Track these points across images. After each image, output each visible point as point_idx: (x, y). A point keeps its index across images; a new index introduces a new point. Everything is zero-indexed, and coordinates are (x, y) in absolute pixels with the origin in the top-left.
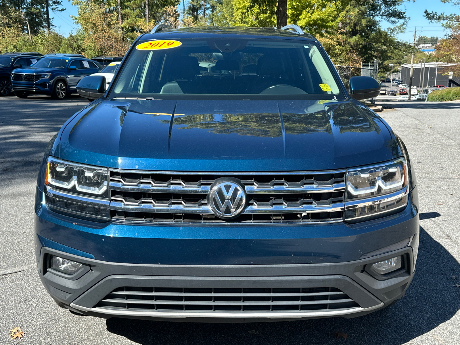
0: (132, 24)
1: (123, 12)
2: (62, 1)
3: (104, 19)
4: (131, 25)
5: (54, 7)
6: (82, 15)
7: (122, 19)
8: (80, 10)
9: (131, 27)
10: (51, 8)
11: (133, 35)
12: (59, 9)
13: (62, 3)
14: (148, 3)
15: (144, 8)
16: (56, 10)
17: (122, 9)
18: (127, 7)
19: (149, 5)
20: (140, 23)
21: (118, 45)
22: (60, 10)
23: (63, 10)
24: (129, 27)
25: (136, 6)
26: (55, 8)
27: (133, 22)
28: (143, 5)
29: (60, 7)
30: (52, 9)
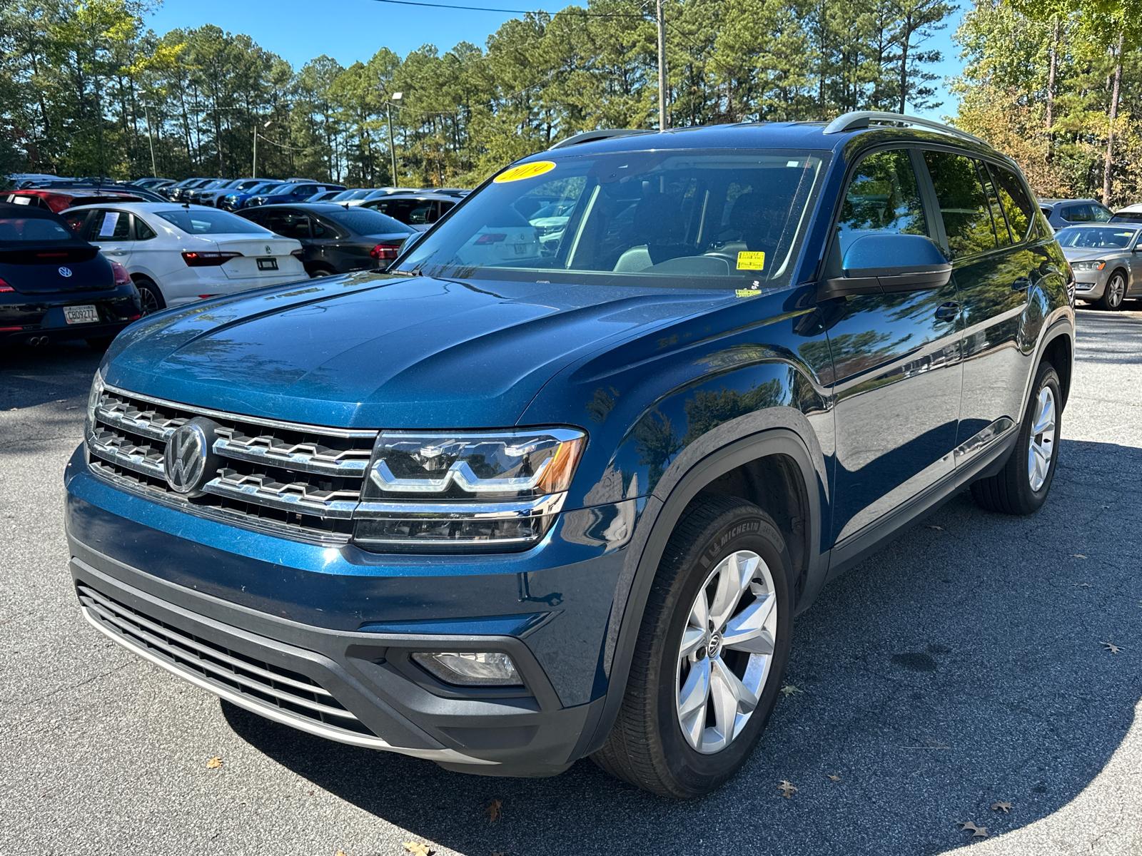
0: (1073, 125)
1: (1057, 101)
2: (936, 89)
3: (1011, 118)
4: (1071, 128)
5: (919, 100)
6: (965, 113)
7: (1053, 116)
8: (963, 104)
9: (1070, 132)
10: (914, 103)
11: (1072, 149)
12: (928, 104)
13: (936, 92)
14: (1120, 76)
15: (1110, 88)
16: (923, 106)
17: (1056, 94)
18: (1069, 89)
19: (1120, 81)
20: (1091, 123)
21: (1033, 172)
22: (930, 107)
23: (937, 105)
24: (1066, 133)
25: (1090, 85)
26: (921, 104)
27: (1078, 121)
28: (1108, 81)
29: (931, 100)
30: (915, 106)
